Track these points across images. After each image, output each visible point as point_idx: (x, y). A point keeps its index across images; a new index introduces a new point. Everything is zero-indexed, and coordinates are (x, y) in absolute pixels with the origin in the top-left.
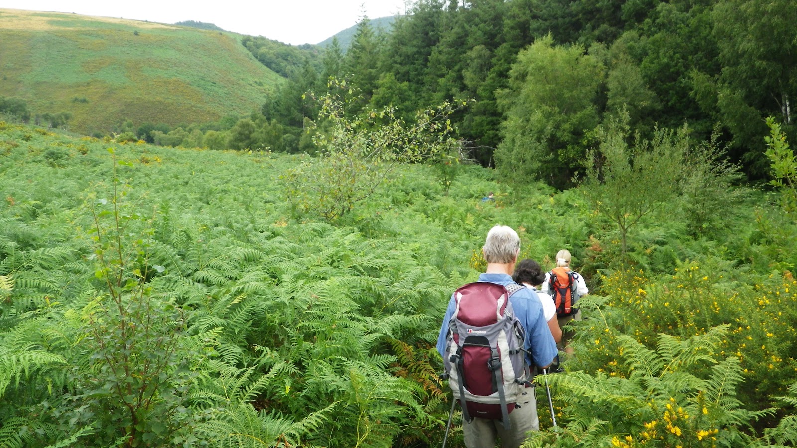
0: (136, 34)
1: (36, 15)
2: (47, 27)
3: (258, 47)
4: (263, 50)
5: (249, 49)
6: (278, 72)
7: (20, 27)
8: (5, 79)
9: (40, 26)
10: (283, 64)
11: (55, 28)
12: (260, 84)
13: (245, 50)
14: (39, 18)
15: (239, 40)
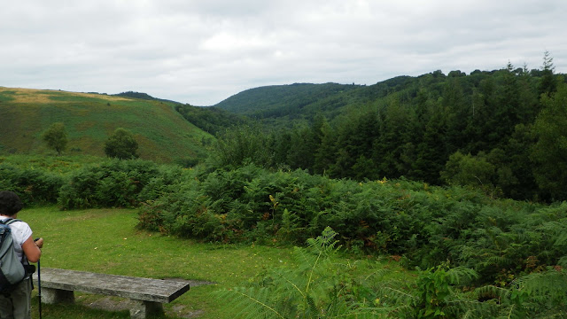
0: (109, 105)
1: (39, 92)
2: (48, 101)
3: (187, 111)
4: (190, 114)
5: (181, 112)
6: (201, 128)
7: (31, 101)
8: (24, 136)
9: (44, 100)
10: (204, 122)
11: (54, 102)
12: (191, 136)
13: (178, 114)
14: (41, 95)
15: (173, 106)
